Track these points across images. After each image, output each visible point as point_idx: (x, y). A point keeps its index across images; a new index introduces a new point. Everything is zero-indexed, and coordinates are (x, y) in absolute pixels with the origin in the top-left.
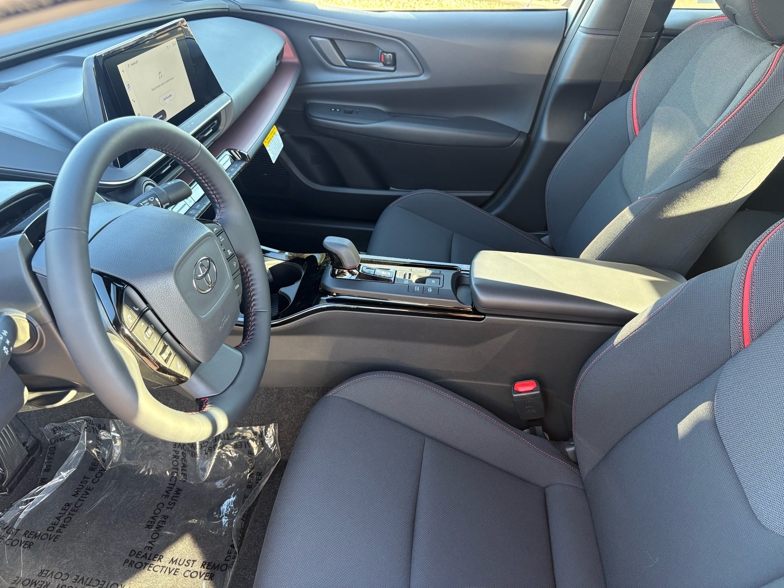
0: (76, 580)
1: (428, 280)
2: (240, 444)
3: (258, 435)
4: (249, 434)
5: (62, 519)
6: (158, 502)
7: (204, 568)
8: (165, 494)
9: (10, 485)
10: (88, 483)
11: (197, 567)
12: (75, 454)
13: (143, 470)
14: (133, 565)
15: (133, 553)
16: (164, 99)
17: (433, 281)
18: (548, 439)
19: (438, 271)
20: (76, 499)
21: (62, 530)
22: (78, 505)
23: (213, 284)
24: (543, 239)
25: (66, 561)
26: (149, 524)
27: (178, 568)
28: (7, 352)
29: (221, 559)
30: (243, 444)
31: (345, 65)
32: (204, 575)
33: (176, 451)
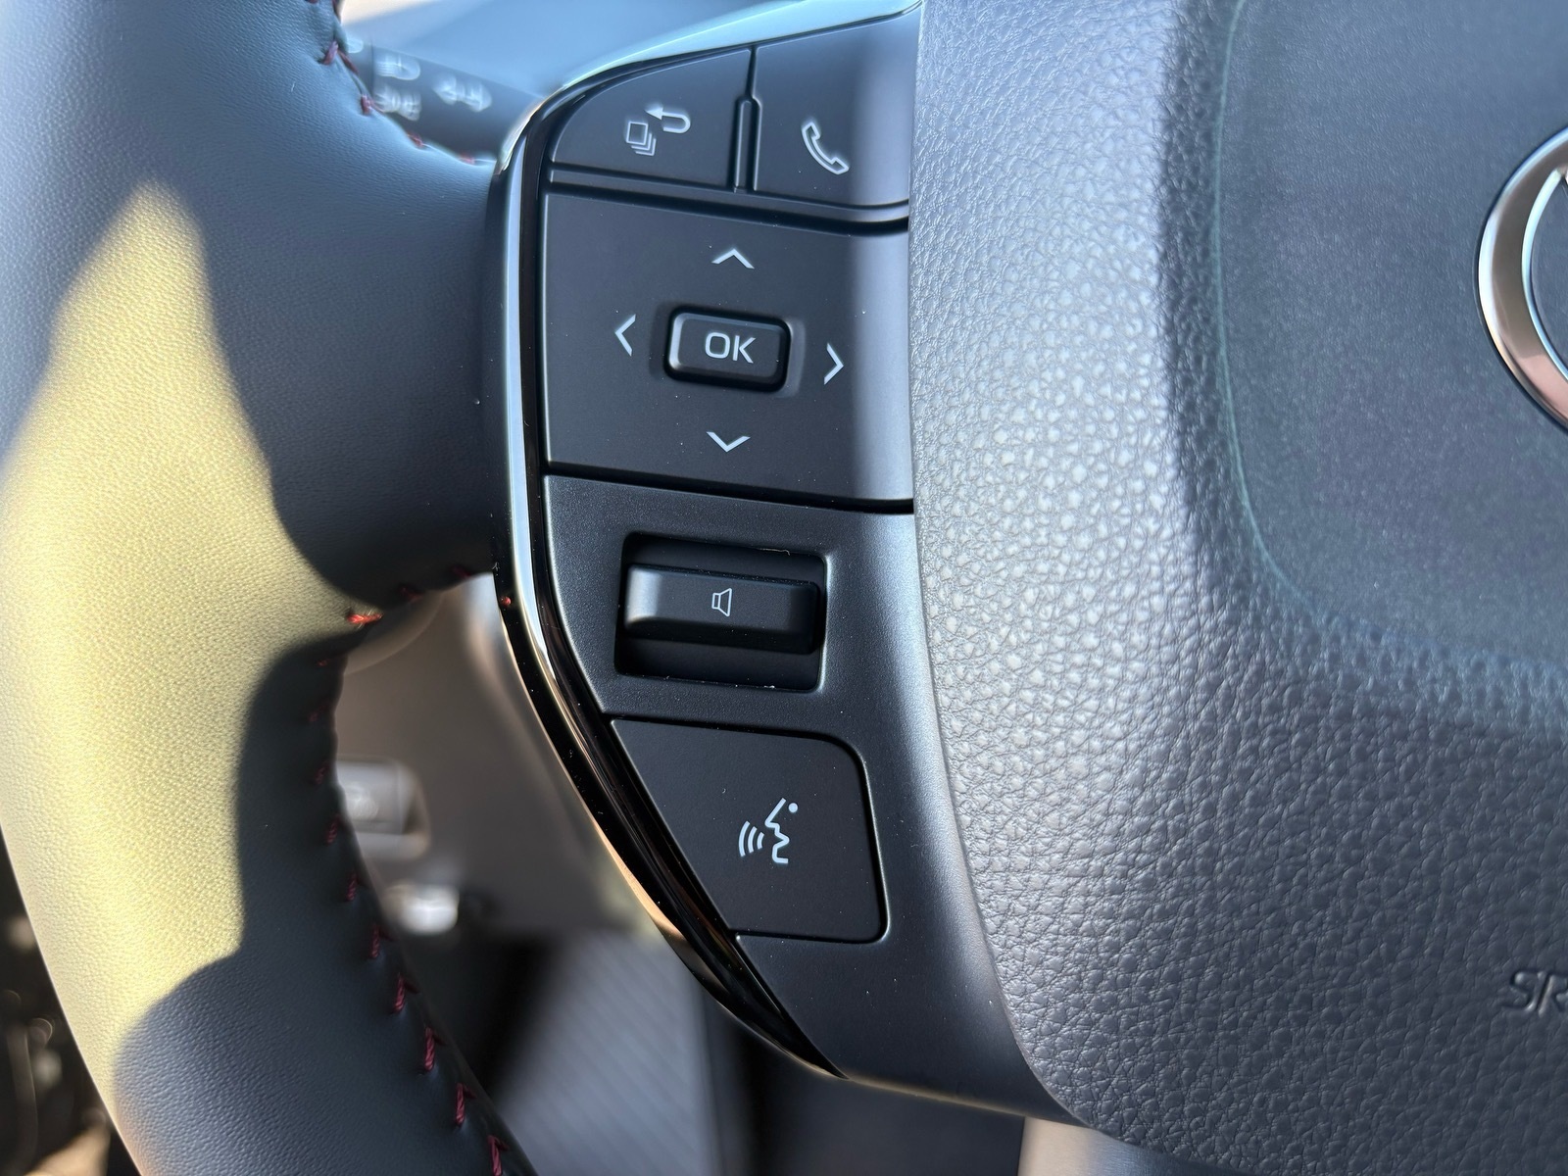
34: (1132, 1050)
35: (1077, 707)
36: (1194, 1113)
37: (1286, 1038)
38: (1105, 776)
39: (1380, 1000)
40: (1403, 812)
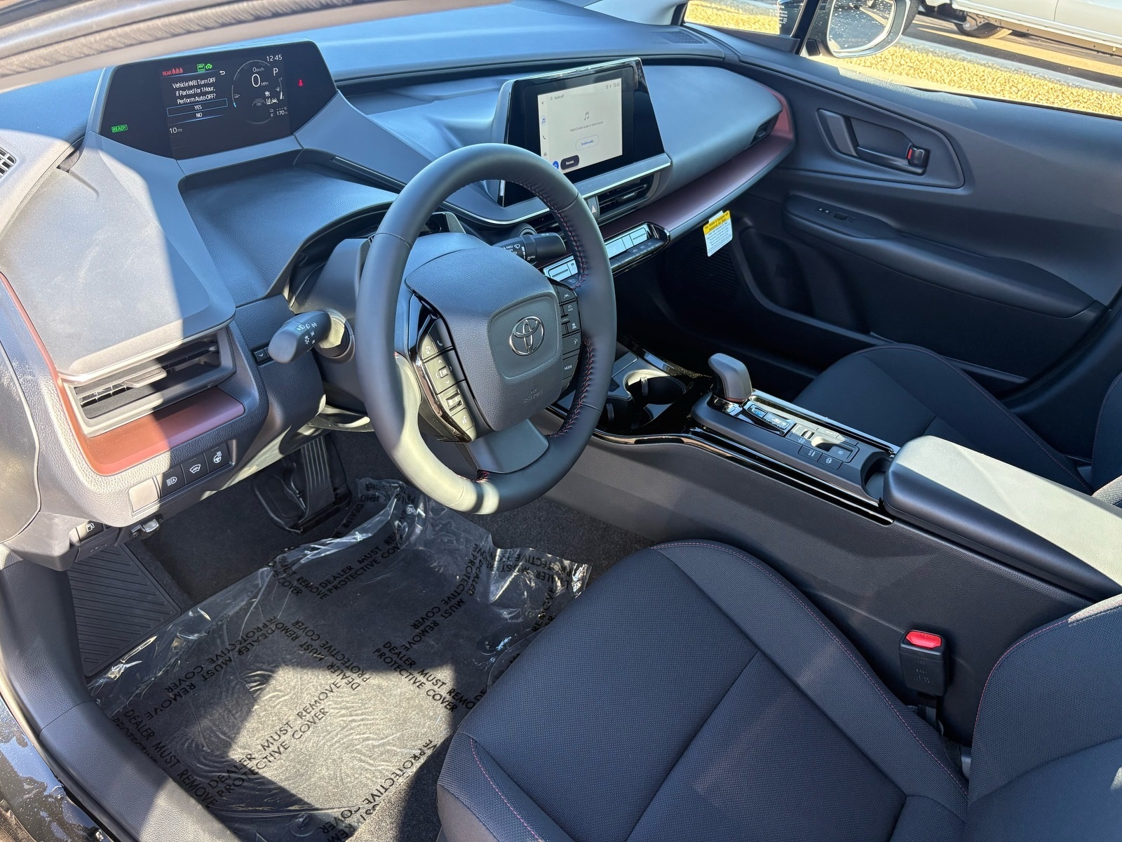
0: (324, 645)
1: (834, 449)
2: (543, 575)
3: (566, 572)
4: (557, 567)
5: (338, 580)
6: (436, 605)
7: (450, 695)
8: (446, 599)
9: (305, 526)
10: (378, 555)
11: (444, 691)
12: (377, 518)
13: (435, 564)
14: (383, 657)
15: (388, 645)
16: (582, 144)
17: (841, 452)
18: (942, 733)
19: (854, 442)
20: (359, 566)
21: (334, 590)
22: (358, 573)
23: (533, 349)
24: (1080, 469)
25: (323, 622)
26: (417, 623)
27: (424, 681)
28: (307, 342)
29: (471, 696)
30: (547, 576)
31: (855, 154)
32: (447, 703)
33: (474, 556)
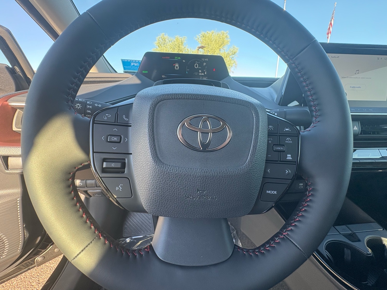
34: (153, 206)
35: (144, 174)
36: (160, 212)
37: (166, 203)
38: (147, 180)
39: (174, 199)
40: (173, 182)
